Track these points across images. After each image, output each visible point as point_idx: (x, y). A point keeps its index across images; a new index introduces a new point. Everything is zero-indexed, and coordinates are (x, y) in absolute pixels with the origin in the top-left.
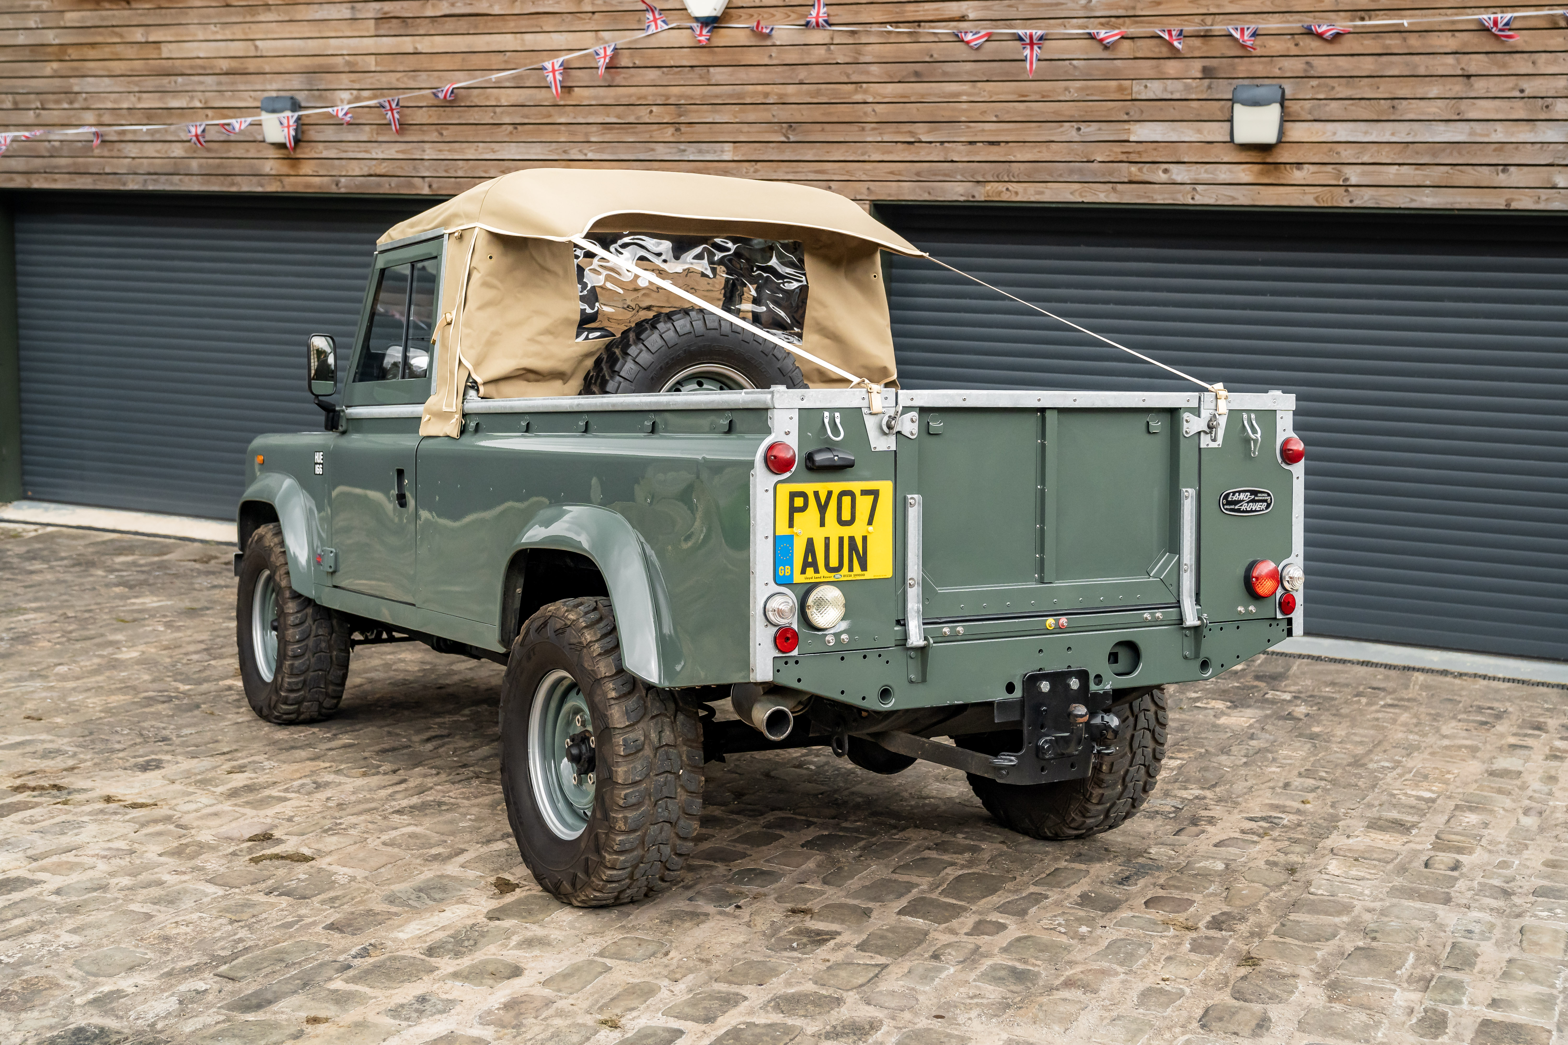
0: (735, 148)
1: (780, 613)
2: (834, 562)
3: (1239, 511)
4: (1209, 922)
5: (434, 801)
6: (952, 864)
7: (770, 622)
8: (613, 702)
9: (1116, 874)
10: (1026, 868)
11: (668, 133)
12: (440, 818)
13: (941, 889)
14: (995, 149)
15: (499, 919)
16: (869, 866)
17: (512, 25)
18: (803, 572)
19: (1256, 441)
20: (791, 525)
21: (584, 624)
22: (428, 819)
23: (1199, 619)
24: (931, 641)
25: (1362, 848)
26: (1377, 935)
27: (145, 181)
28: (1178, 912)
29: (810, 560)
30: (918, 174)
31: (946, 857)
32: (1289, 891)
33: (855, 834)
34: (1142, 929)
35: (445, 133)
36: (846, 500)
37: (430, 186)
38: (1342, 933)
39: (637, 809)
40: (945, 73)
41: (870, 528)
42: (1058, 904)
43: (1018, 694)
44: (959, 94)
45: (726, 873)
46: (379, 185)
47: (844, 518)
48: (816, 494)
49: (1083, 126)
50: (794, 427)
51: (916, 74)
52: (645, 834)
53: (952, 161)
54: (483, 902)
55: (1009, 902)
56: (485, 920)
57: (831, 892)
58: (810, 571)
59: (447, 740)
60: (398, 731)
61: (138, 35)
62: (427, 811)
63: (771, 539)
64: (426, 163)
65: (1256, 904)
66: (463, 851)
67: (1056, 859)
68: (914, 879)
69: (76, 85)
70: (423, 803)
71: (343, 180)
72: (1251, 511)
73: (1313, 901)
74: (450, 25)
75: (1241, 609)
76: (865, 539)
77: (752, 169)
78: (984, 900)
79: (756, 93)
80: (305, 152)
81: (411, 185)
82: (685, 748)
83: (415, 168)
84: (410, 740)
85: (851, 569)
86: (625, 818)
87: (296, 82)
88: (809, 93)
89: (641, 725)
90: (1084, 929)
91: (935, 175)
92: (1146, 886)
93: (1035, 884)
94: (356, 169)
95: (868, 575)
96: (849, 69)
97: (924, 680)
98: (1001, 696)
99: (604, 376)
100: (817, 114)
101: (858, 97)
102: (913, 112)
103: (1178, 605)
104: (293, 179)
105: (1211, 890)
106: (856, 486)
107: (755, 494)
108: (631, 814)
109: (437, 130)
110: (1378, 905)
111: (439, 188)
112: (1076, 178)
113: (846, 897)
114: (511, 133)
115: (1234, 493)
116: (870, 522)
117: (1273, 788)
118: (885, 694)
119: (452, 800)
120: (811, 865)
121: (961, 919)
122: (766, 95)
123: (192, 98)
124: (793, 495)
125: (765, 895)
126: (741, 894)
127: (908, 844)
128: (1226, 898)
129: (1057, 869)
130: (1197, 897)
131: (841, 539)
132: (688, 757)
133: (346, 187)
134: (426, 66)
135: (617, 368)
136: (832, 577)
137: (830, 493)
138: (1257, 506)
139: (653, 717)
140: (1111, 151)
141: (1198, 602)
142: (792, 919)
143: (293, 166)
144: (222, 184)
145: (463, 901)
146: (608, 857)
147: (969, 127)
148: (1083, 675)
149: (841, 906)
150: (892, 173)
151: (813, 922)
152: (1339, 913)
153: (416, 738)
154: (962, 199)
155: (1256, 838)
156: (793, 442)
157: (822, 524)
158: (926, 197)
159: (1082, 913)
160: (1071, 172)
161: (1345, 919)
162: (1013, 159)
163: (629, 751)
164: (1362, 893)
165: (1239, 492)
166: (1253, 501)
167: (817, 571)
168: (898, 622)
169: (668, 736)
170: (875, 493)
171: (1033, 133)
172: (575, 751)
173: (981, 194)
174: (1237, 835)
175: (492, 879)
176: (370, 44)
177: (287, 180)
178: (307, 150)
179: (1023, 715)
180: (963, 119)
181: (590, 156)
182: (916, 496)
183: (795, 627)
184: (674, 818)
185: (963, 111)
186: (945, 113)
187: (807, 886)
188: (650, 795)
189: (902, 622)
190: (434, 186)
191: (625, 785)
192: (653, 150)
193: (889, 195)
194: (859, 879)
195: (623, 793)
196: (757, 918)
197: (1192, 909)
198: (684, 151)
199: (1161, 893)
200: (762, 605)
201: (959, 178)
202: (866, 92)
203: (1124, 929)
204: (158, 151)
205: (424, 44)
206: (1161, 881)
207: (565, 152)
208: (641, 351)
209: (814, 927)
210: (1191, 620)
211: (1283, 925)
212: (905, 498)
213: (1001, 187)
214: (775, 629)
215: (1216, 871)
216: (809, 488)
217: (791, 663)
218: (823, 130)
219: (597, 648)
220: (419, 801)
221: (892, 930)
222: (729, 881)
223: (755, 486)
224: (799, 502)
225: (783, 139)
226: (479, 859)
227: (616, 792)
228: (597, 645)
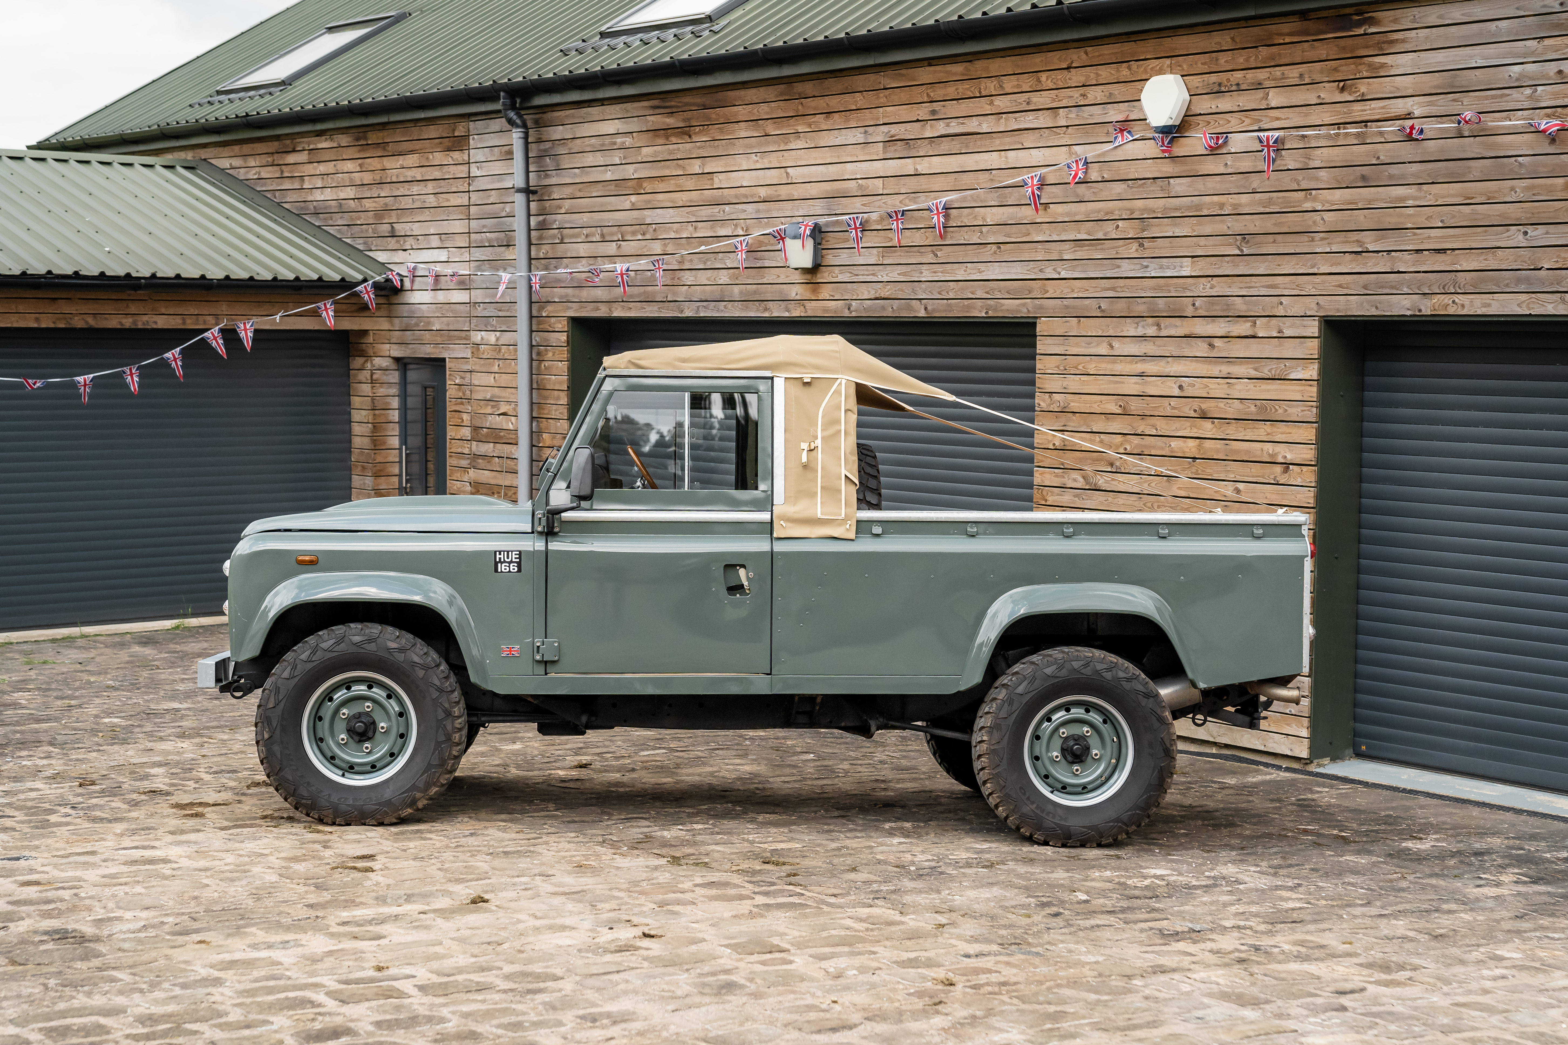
0: (1193, 263)
11: (1133, 249)
14: (1440, 257)
17: (997, 143)
27: (698, 307)
30: (1365, 287)
35: (939, 254)
37: (926, 309)
40: (1391, 177)
44: (1404, 199)
46: (883, 308)
49: (1529, 229)
51: (1364, 178)
53: (1399, 272)
61: (696, 167)
64: (923, 285)
69: (650, 216)
71: (854, 303)
74: (946, 145)
77: (1209, 285)
79: (1214, 204)
80: (824, 276)
81: (910, 308)
83: (913, 291)
87: (818, 207)
88: (1261, 203)
91: (1382, 287)
94: (865, 292)
96: (1299, 175)
100: (1268, 224)
101: (1308, 206)
102: (1361, 219)
104: (814, 303)
109: (933, 252)
111: (934, 310)
112: (1522, 288)
114: (995, 253)
122: (1222, 206)
123: (736, 226)
133: (856, 311)
134: (924, 187)
140: (1558, 256)
143: (814, 291)
144: (758, 310)
147: (1415, 234)
150: (1340, 286)
154: (1409, 313)
158: (1374, 312)
160: (1519, 281)
162: (1459, 268)
171: (1479, 239)
173: (1428, 307)
176: (879, 168)
177: (808, 304)
178: (826, 274)
180: (1410, 226)
181: (1064, 274)
185: (1410, 216)
186: (1391, 219)
190: (929, 308)
192: (1119, 267)
193: (1338, 310)
198: (1147, 267)
201: (1406, 290)
202: (1315, 199)
204: (709, 279)
205: (923, 166)
207: (1041, 271)
213: (1447, 299)
218: (1274, 242)
225: (1238, 252)
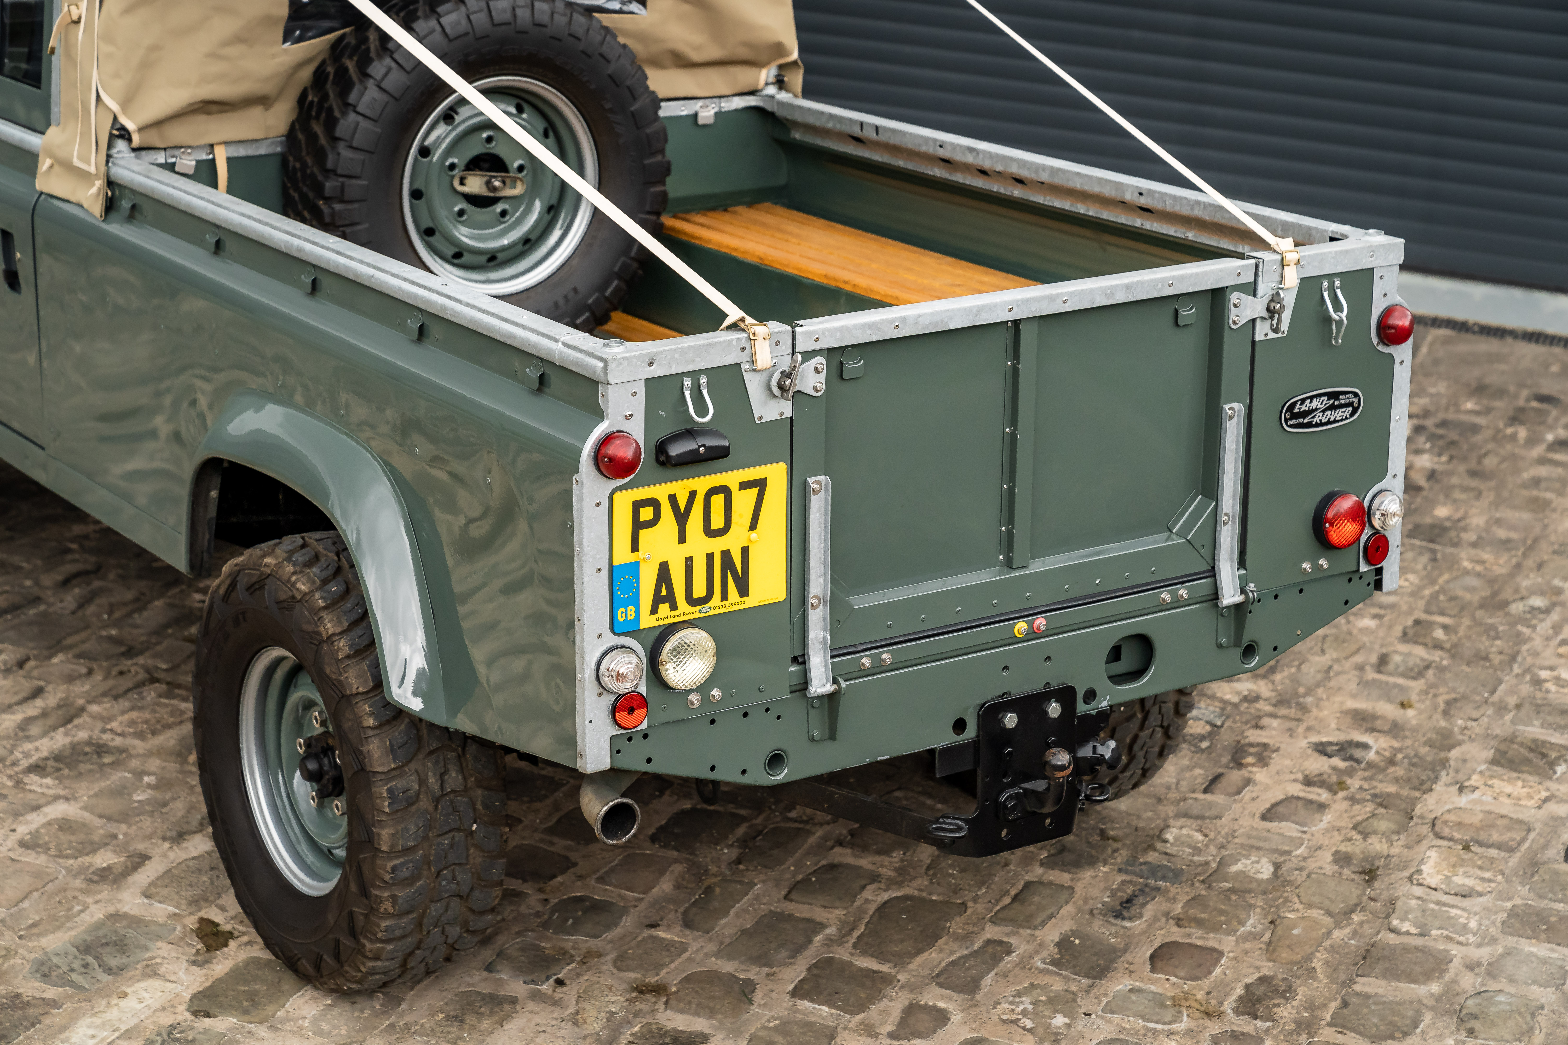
1: (620, 677)
2: (699, 591)
3: (1309, 425)
4: (1240, 999)
5: (89, 743)
6: (874, 878)
7: (604, 689)
8: (370, 733)
9: (1113, 895)
10: (982, 884)
12: (103, 784)
13: (856, 934)
15: (208, 1015)
16: (752, 885)
18: (654, 611)
19: (1340, 323)
20: (635, 548)
21: (321, 603)
22: (84, 784)
23: (1243, 591)
24: (844, 684)
25: (1476, 819)
26: (1476, 1025)
28: (1196, 978)
29: (664, 592)
31: (865, 862)
32: (1361, 923)
33: (731, 808)
34: (1143, 1017)
36: (718, 501)
38: (1428, 1017)
39: (411, 885)
41: (754, 535)
42: (1024, 964)
43: (971, 733)
45: (539, 908)
47: (713, 527)
48: (673, 499)
50: (638, 407)
52: (423, 915)
54: (182, 974)
55: (953, 963)
56: (188, 1015)
57: (695, 946)
58: (664, 608)
59: (97, 584)
60: (16, 560)
62: (83, 767)
63: (605, 573)
65: (1309, 958)
66: (143, 858)
67: (1027, 861)
68: (819, 914)
70: (74, 746)
72: (1329, 422)
73: (1393, 949)
75: (1306, 566)
76: (745, 551)
78: (919, 960)
82: (479, 792)
84: (37, 583)
85: (724, 596)
86: (394, 898)
89: (413, 766)
90: (1059, 1020)
92: (1155, 919)
93: (994, 921)
95: (751, 601)
97: (832, 737)
98: (946, 738)
99: (330, 110)
103: (1212, 572)
105: (1247, 927)
106: (731, 478)
107: (581, 511)
108: (402, 893)
110: (1484, 954)
113: (718, 955)
115: (1303, 401)
116: (753, 526)
117: (1361, 668)
118: (776, 760)
119: (118, 741)
120: (665, 886)
121: (885, 1003)
124: (637, 506)
125: (599, 955)
126: (563, 956)
127: (809, 833)
128: (1269, 943)
129: (1028, 885)
130: (1227, 944)
131: (710, 557)
132: (486, 806)
135: (352, 98)
136: (695, 613)
137: (693, 494)
138: (1338, 414)
139: (431, 753)
141: (1242, 563)
142: (639, 1006)
145: (152, 972)
146: (369, 946)
148: (1066, 695)
149: (712, 978)
151: (669, 1014)
152: (1427, 976)
153: (48, 580)
155: (1323, 795)
156: (637, 430)
157: (682, 539)
159: (1058, 986)
161: (1435, 988)
163: (396, 807)
164: (1465, 926)
165: (1311, 398)
166: (1333, 408)
167: (674, 607)
168: (795, 660)
169: (454, 779)
170: (761, 484)
172: (312, 766)
174: (1296, 789)
175: (191, 922)
179: (977, 762)
182: (822, 478)
183: (643, 690)
184: (465, 889)
187: (661, 934)
188: (429, 864)
189: (801, 660)
191: (392, 854)
194: (737, 915)
195: (389, 865)
196: (587, 1006)
197: (1218, 971)
199: (1176, 934)
200: (593, 666)
203: (1117, 1018)
206: (1178, 909)
208: (389, 70)
209: (670, 1025)
210: (1230, 596)
211: (1345, 1004)
212: (805, 484)
214: (612, 698)
215: (1259, 882)
216: (660, 492)
217: (638, 739)
219: (343, 646)
220: (68, 740)
221: (784, 1028)
222: (546, 925)
223: (581, 499)
224: (646, 514)
226: (168, 877)
227: (379, 862)
228: (342, 643)
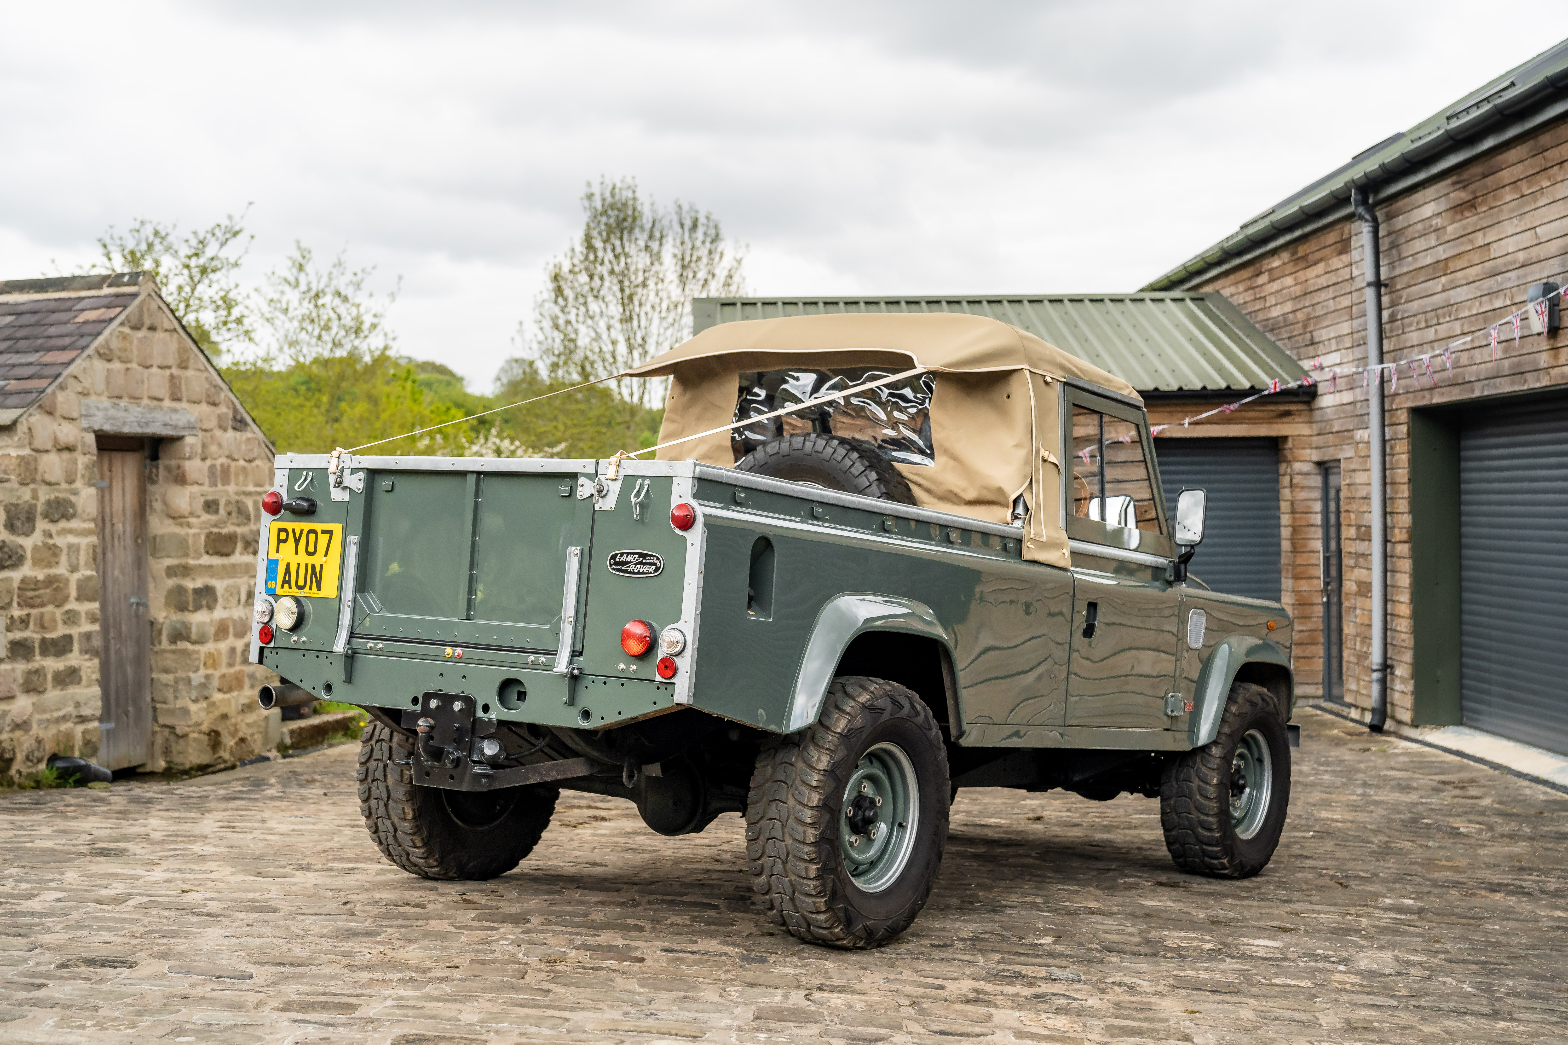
2: (301, 583)
3: (626, 571)
18: (283, 587)
20: (278, 551)
29: (287, 579)
36: (312, 536)
41: (325, 559)
47: (309, 550)
48: (294, 530)
50: (285, 480)
58: (286, 587)
63: (265, 561)
72: (639, 573)
75: (621, 665)
76: (321, 566)
85: (311, 589)
95: (321, 594)
97: (350, 681)
106: (319, 527)
115: (622, 554)
116: (326, 555)
118: (329, 688)
124: (280, 530)
131: (307, 565)
136: (298, 593)
137: (302, 531)
138: (646, 569)
141: (581, 653)
156: (284, 492)
157: (296, 553)
165: (628, 554)
166: (641, 563)
167: (290, 587)
170: (330, 533)
182: (357, 537)
183: (273, 626)
210: (558, 667)
212: (350, 538)
214: (261, 626)
216: (289, 526)
224: (283, 536)
